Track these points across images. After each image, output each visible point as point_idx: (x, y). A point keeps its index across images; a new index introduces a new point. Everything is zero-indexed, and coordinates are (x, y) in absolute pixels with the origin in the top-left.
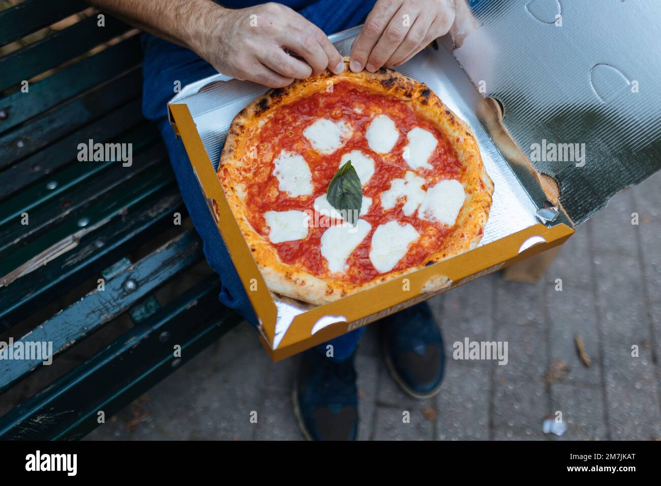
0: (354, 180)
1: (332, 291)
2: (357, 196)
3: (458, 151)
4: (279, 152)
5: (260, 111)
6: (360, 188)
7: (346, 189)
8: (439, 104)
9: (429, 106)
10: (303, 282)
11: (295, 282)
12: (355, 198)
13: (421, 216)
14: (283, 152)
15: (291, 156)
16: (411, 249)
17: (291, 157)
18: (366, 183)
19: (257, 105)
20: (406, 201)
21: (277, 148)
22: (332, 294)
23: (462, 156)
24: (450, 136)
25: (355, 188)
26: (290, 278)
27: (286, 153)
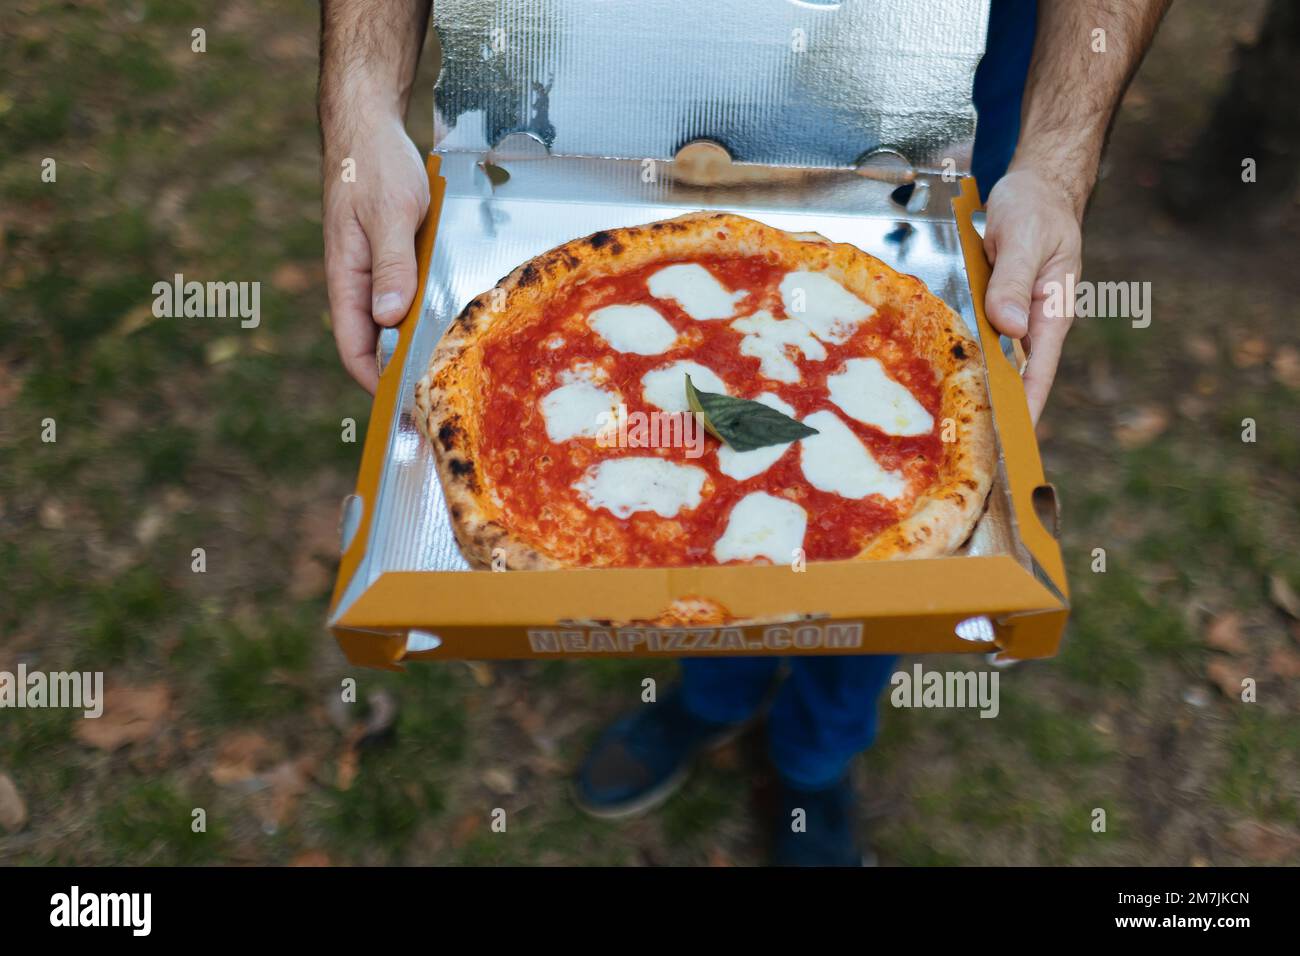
0: (710, 400)
1: (961, 496)
2: (751, 408)
3: (735, 249)
4: (574, 493)
5: (470, 481)
6: (732, 399)
7: (726, 419)
8: (633, 232)
9: (629, 246)
10: (923, 529)
11: (920, 541)
12: (755, 412)
13: (837, 341)
14: (578, 486)
15: (594, 477)
16: (900, 379)
17: (598, 478)
18: (727, 388)
19: (455, 479)
20: (797, 347)
21: (563, 493)
22: (965, 499)
23: (750, 248)
24: (702, 245)
25: (727, 406)
26: (910, 544)
27: (584, 482)
